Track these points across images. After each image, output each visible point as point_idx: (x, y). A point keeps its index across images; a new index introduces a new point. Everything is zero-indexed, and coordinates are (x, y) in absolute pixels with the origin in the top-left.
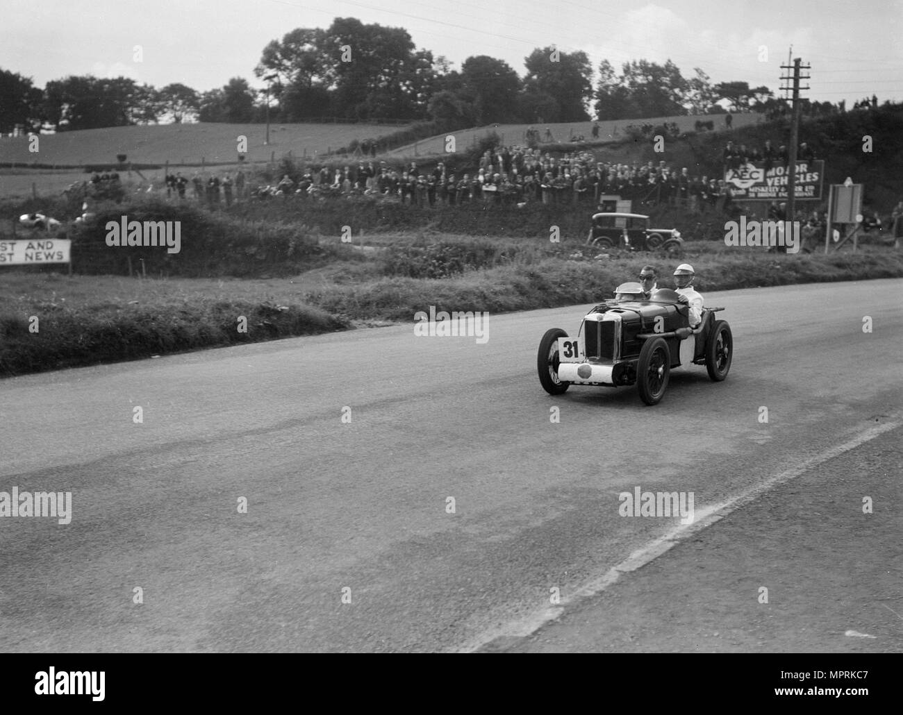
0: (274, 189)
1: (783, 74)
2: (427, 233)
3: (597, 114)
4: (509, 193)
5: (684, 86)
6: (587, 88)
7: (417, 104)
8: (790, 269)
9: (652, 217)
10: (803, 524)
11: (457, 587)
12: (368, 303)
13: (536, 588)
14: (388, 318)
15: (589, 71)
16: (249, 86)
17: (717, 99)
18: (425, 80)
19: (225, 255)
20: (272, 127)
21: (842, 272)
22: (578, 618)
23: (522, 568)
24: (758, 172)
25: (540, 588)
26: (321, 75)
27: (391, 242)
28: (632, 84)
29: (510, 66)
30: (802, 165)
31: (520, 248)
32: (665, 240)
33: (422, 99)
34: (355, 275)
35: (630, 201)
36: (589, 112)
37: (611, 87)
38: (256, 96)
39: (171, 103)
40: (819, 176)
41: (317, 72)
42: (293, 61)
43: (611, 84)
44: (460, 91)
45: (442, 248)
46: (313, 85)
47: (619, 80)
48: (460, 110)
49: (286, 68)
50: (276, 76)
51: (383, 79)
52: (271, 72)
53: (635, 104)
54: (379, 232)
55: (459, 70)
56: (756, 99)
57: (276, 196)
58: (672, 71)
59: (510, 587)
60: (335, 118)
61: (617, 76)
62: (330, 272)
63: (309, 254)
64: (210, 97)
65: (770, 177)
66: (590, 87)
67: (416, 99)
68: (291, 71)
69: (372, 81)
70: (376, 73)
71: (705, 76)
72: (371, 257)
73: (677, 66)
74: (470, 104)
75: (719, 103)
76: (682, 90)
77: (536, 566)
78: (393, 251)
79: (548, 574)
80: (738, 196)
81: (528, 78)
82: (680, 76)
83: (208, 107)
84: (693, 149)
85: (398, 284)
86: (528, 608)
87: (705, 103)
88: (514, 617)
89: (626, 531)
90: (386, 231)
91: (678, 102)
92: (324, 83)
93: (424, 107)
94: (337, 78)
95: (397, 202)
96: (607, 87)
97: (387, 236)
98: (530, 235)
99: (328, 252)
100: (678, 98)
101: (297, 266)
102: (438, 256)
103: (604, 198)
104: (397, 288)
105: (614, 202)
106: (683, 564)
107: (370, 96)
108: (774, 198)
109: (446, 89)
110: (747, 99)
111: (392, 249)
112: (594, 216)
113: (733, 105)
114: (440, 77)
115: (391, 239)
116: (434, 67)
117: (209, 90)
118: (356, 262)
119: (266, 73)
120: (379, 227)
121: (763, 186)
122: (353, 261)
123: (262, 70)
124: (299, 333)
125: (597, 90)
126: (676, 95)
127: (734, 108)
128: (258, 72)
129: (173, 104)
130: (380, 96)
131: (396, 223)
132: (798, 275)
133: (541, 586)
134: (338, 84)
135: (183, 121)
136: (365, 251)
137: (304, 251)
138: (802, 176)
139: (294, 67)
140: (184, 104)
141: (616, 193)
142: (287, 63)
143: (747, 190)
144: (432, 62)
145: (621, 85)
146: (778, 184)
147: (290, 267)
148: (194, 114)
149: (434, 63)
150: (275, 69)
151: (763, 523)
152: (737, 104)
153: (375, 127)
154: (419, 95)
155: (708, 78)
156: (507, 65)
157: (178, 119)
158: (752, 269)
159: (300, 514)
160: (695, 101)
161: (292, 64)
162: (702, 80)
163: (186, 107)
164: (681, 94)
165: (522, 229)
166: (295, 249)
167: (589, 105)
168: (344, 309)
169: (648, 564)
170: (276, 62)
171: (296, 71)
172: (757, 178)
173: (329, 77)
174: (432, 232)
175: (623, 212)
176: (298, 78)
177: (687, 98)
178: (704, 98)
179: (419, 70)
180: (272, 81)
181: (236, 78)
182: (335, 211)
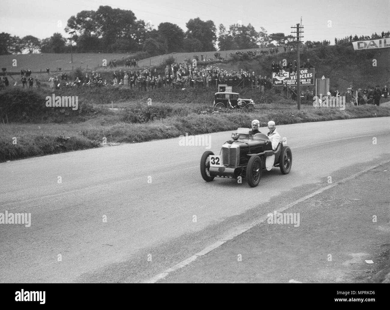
0: (73, 83)
1: (292, 31)
2: (143, 102)
3: (219, 48)
4: (178, 84)
5: (257, 35)
6: (214, 37)
7: (139, 44)
8: (298, 116)
9: (241, 94)
10: (282, 232)
11: (124, 265)
12: (109, 135)
13: (160, 264)
14: (118, 142)
15: (215, 29)
16: (62, 37)
17: (271, 41)
18: (142, 33)
19: (51, 113)
20: (74, 55)
21: (321, 117)
22: (174, 278)
23: (155, 255)
24: (286, 73)
25: (162, 264)
26: (95, 32)
27: (126, 106)
28: (234, 34)
29: (179, 27)
30: (305, 70)
31: (183, 108)
32: (247, 104)
33: (141, 42)
34: (110, 121)
35: (231, 87)
36: (216, 47)
37: (225, 36)
38: (66, 41)
39: (27, 44)
40: (313, 75)
41: (93, 30)
42: (82, 25)
43: (225, 34)
44: (157, 38)
45: (148, 109)
46: (91, 36)
47: (228, 33)
48: (158, 47)
49: (79, 28)
50: (74, 32)
51: (123, 33)
52: (72, 30)
53: (235, 43)
54: (121, 102)
55: (157, 29)
56: (288, 40)
57: (74, 87)
58: (251, 28)
59: (148, 264)
60: (102, 51)
61: (227, 31)
62: (98, 120)
63: (89, 112)
64: (45, 41)
65: (292, 76)
66: (216, 36)
67: (138, 42)
68: (81, 29)
69: (118, 34)
70: (120, 31)
71: (265, 31)
72: (117, 113)
73: (254, 27)
74: (162, 44)
75: (272, 42)
76: (256, 37)
77: (161, 254)
78: (127, 111)
79: (166, 257)
80: (278, 84)
81: (188, 32)
82: (255, 31)
83: (45, 46)
84: (260, 63)
85: (122, 126)
86: (154, 273)
87: (266, 42)
88: (147, 277)
89: (205, 237)
90: (124, 101)
91: (254, 42)
92: (96, 35)
93: (141, 45)
94: (102, 33)
95: (128, 88)
96: (223, 36)
97: (125, 103)
98: (188, 102)
99: (98, 111)
100: (254, 40)
101: (84, 118)
102: (147, 112)
103: (220, 85)
104: (122, 128)
105: (225, 87)
106: (225, 252)
107: (118, 40)
108: (294, 84)
109: (151, 37)
110: (284, 41)
111: (127, 110)
112: (216, 94)
113: (278, 43)
114: (148, 32)
115: (126, 105)
116: (145, 28)
117: (45, 38)
118: (110, 116)
119: (70, 30)
120: (121, 100)
121: (289, 79)
122: (109, 115)
123: (68, 29)
124: (76, 149)
125: (219, 37)
126: (253, 39)
127: (278, 45)
128: (66, 30)
129: (28, 45)
130: (122, 40)
131: (128, 98)
132: (302, 119)
133: (162, 263)
134: (103, 35)
135: (33, 53)
136: (115, 110)
137: (87, 112)
138: (305, 75)
139: (82, 28)
140: (33, 45)
141: (225, 83)
142: (79, 26)
143: (282, 81)
144: (144, 25)
145: (229, 35)
146: (295, 79)
147: (81, 118)
148: (38, 49)
149: (145, 26)
150: (74, 29)
151: (265, 232)
152: (280, 43)
153: (120, 54)
154: (140, 40)
155: (266, 32)
156: (178, 27)
157: (31, 52)
158: (281, 116)
159: (58, 233)
160: (261, 42)
161: (82, 26)
162: (264, 32)
163: (34, 46)
164: (255, 39)
165: (185, 100)
166: (82, 110)
167: (215, 44)
168: (98, 138)
169: (210, 252)
170: (74, 26)
171: (84, 30)
172: (287, 76)
173: (98, 32)
174: (145, 101)
175: (228, 92)
176: (85, 33)
177: (258, 40)
178: (265, 40)
179: (139, 29)
180: (73, 34)
181: (56, 33)
182: (101, 93)
